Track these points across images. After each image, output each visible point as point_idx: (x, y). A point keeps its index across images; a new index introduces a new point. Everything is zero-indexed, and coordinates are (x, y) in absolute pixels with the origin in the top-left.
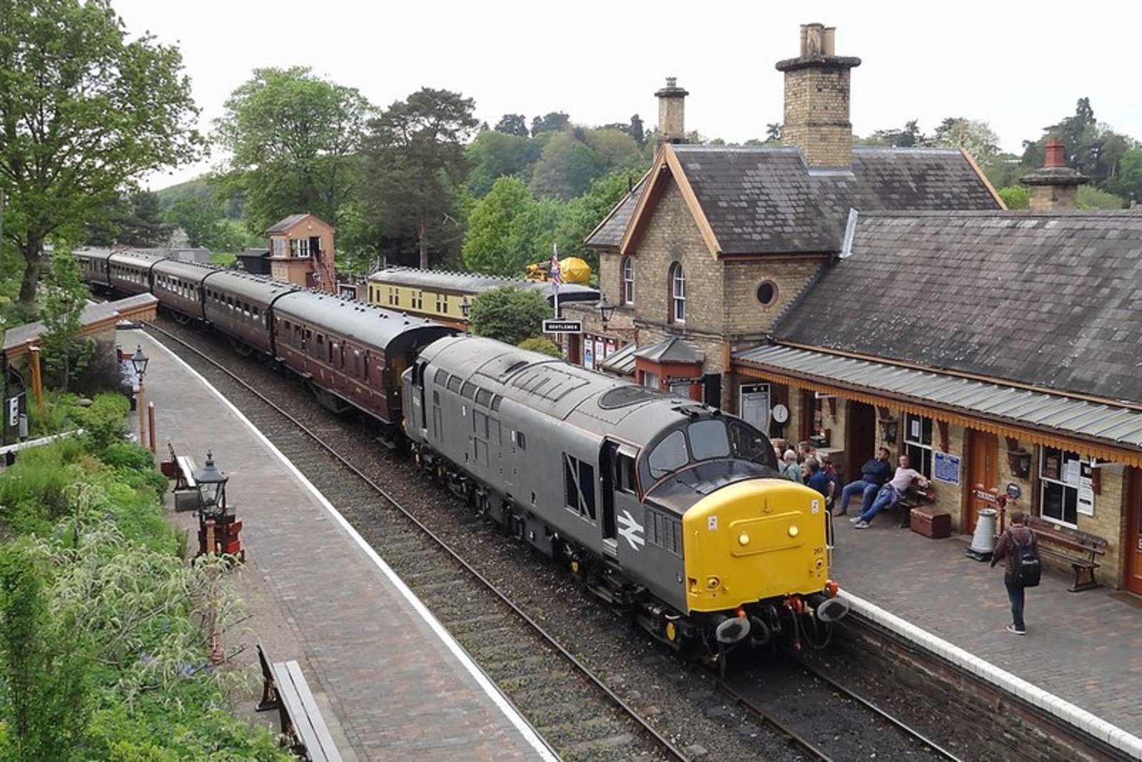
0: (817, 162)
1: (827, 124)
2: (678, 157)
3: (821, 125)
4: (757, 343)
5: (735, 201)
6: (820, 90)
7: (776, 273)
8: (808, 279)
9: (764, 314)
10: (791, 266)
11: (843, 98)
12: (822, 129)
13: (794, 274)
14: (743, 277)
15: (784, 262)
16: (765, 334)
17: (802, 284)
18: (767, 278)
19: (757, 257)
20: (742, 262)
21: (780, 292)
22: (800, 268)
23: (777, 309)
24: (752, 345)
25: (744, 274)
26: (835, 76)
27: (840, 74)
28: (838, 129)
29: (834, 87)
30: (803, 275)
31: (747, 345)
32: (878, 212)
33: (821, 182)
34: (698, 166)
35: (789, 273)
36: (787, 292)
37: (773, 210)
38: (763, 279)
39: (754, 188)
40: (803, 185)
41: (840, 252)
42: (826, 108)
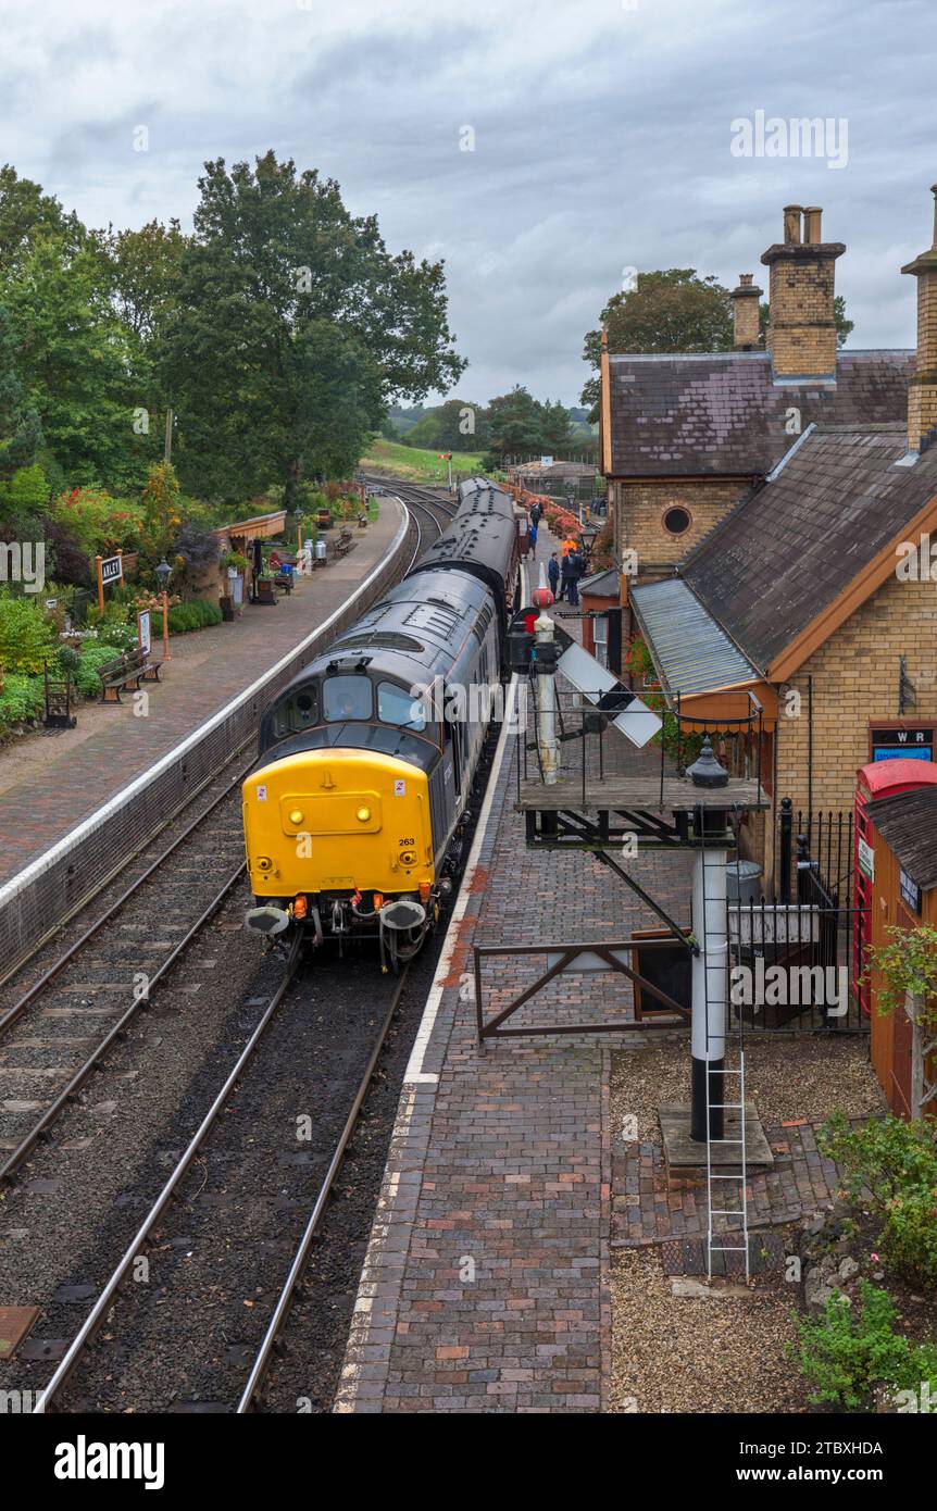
0: (787, 370)
1: (800, 324)
2: (610, 368)
3: (793, 326)
4: (665, 577)
5: (660, 417)
6: (792, 285)
7: (688, 498)
8: (732, 506)
9: (673, 545)
10: (708, 491)
11: (825, 293)
12: (794, 331)
13: (713, 499)
14: (646, 502)
15: (700, 485)
16: (674, 567)
17: (722, 512)
18: (677, 503)
19: (662, 479)
20: (644, 485)
21: (694, 519)
22: (721, 493)
23: (689, 540)
24: (657, 578)
25: (648, 498)
26: (813, 268)
27: (820, 265)
28: (815, 330)
29: (811, 281)
30: (726, 501)
31: (650, 578)
32: (851, 427)
33: (785, 392)
34: (632, 378)
35: (706, 498)
36: (704, 520)
37: (705, 425)
38: (672, 504)
39: (691, 401)
40: (759, 396)
41: (769, 474)
42: (800, 306)
